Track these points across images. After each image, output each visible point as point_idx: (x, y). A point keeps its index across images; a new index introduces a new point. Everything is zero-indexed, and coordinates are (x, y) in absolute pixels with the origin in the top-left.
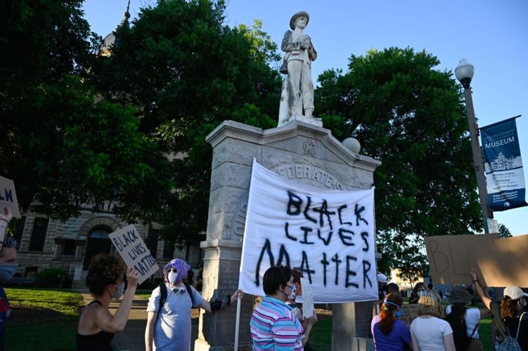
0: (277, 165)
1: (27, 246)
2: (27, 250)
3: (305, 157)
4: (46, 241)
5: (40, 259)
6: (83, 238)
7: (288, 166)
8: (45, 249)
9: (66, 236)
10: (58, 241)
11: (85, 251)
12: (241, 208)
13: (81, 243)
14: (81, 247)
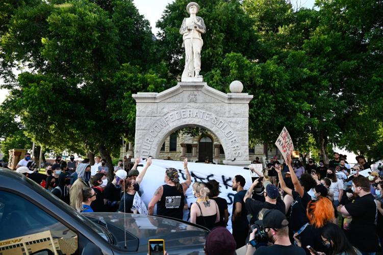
0: (168, 113)
1: (168, 149)
2: (169, 151)
3: (188, 104)
4: (177, 146)
5: (176, 156)
6: (195, 143)
7: (176, 112)
8: (177, 150)
9: (186, 142)
10: (182, 145)
11: (198, 150)
12: (145, 141)
13: (195, 146)
14: (196, 148)
